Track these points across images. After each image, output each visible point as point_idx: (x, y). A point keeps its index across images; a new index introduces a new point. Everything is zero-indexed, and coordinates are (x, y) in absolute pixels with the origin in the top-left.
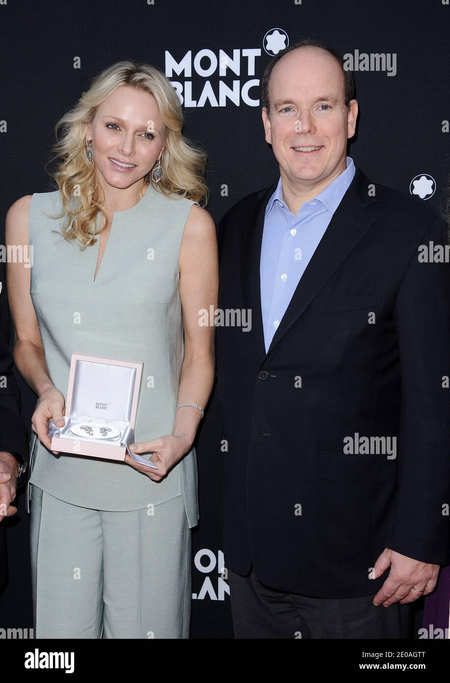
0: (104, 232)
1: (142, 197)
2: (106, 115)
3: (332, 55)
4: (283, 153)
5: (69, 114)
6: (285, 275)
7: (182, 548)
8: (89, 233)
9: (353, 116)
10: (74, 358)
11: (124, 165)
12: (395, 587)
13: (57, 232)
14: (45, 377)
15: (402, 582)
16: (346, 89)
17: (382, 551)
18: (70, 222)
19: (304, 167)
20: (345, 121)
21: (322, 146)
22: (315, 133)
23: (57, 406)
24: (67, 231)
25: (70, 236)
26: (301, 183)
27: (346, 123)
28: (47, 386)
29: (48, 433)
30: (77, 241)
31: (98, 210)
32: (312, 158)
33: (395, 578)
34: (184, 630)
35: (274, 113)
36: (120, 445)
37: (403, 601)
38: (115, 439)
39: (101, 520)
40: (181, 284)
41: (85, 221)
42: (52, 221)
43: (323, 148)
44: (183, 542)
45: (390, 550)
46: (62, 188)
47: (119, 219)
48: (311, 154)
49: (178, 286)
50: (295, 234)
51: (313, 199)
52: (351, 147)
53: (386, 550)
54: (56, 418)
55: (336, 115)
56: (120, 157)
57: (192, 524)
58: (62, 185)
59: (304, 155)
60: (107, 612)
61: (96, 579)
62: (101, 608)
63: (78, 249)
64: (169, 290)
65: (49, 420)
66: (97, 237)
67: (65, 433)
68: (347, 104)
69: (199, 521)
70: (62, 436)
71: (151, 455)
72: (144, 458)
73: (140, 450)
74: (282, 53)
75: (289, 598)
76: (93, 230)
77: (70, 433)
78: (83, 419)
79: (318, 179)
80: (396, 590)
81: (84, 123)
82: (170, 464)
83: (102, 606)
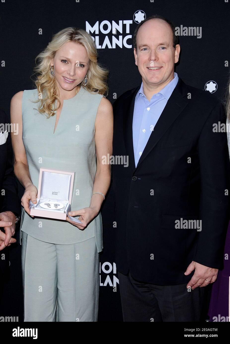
0: (59, 110)
1: (78, 93)
2: (61, 56)
3: (167, 23)
4: (143, 70)
5: (42, 53)
6: (145, 130)
7: (95, 262)
8: (51, 110)
9: (178, 52)
10: (41, 170)
11: (70, 80)
12: (197, 279)
13: (36, 109)
14: (28, 179)
15: (200, 277)
16: (173, 39)
17: (191, 262)
18: (42, 104)
19: (152, 77)
20: (173, 55)
21: (162, 67)
22: (158, 61)
23: (34, 194)
24: (41, 109)
25: (42, 111)
26: (151, 85)
27: (174, 56)
28: (29, 184)
29: (29, 206)
30: (45, 113)
31: (56, 98)
32: (157, 73)
33: (197, 275)
34: (96, 301)
35: (138, 51)
36: (63, 212)
37: (201, 286)
38: (61, 210)
39: (56, 249)
40: (95, 135)
41: (50, 104)
42: (34, 104)
43: (162, 68)
44: (95, 259)
45: (195, 262)
46: (38, 88)
47: (66, 104)
48: (156, 71)
49: (94, 136)
50: (149, 110)
51: (158, 93)
52: (177, 68)
53: (193, 262)
54: (33, 200)
55: (169, 51)
56: (68, 77)
57: (99, 250)
58: (38, 87)
59: (153, 71)
60: (59, 293)
61: (53, 277)
62: (56, 291)
63: (46, 117)
64: (90, 138)
65: (29, 200)
66: (55, 112)
67: (37, 207)
68: (174, 46)
69: (103, 249)
70: (35, 208)
71: (79, 217)
72: (76, 219)
73: (74, 215)
74: (143, 22)
75: (146, 285)
76: (53, 108)
77: (40, 207)
78: (46, 199)
79: (160, 83)
80: (198, 281)
81: (49, 58)
82: (88, 221)
83: (57, 290)
